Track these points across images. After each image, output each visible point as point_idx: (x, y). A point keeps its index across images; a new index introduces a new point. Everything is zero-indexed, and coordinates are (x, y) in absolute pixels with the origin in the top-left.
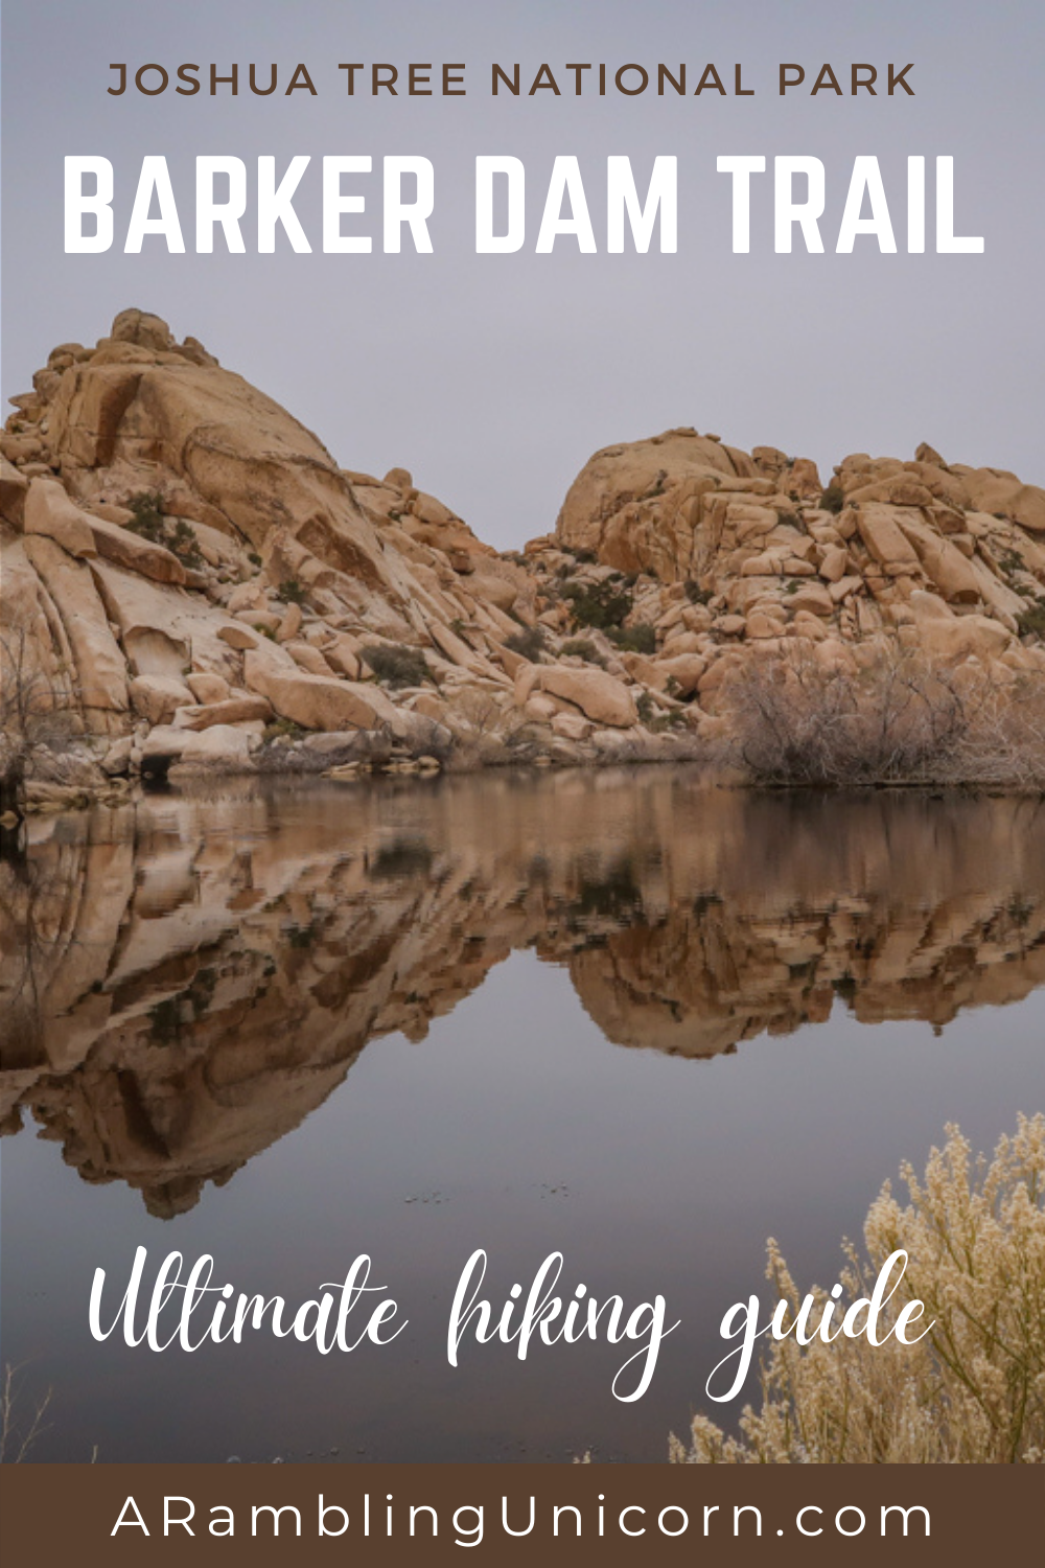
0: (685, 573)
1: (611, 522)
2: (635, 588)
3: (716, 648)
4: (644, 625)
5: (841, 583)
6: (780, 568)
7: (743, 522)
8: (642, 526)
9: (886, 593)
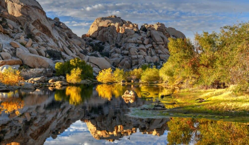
0: (115, 42)
1: (100, 32)
2: (104, 45)
3: (123, 57)
4: (107, 52)
5: (148, 45)
6: (135, 42)
7: (128, 32)
8: (106, 33)
9: (157, 48)
